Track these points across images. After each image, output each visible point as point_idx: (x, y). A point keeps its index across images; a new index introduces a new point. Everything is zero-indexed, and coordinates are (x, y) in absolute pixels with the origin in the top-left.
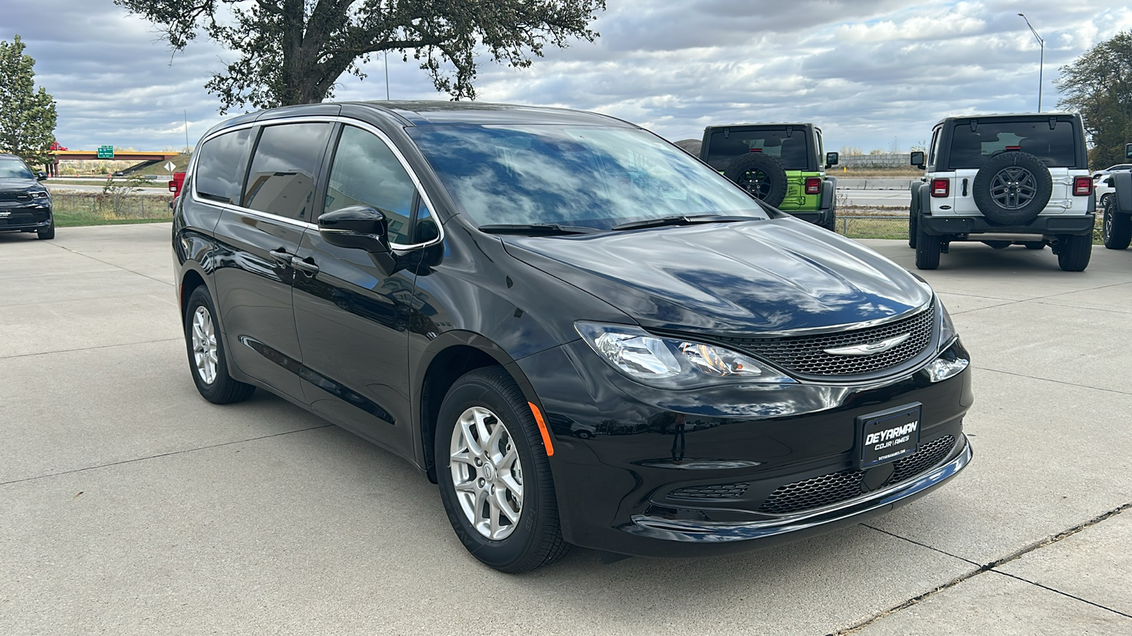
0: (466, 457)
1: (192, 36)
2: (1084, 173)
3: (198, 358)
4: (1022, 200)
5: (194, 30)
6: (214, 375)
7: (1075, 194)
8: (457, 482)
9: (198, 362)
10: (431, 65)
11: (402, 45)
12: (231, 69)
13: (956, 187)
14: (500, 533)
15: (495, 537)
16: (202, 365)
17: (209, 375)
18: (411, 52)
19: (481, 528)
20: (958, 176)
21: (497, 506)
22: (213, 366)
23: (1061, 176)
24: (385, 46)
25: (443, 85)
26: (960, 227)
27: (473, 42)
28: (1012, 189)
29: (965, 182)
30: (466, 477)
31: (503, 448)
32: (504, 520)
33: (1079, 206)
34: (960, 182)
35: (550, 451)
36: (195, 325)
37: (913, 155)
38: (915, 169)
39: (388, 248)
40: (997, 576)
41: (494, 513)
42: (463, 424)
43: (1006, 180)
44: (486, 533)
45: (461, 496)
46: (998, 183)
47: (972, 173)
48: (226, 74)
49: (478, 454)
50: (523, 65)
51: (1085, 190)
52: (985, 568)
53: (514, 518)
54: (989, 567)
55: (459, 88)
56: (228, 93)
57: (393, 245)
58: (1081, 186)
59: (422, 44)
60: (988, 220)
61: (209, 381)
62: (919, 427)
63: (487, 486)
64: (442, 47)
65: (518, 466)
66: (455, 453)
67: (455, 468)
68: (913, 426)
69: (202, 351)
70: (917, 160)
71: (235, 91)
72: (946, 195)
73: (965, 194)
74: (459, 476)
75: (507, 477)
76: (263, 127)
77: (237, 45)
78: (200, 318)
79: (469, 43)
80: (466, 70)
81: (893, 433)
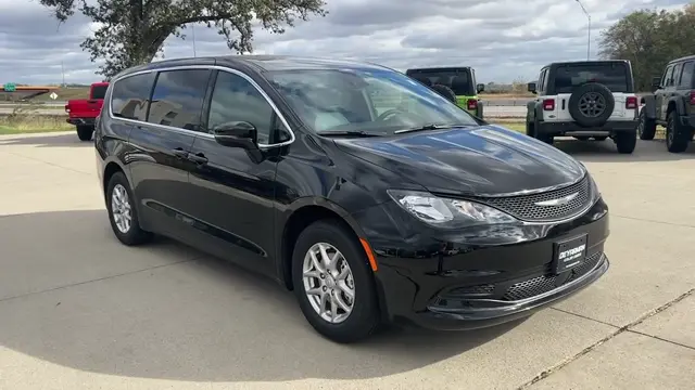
0: (314, 274)
1: (71, 13)
2: (633, 95)
3: (116, 217)
4: (597, 112)
5: (72, 9)
6: (128, 228)
7: (627, 107)
8: (307, 289)
9: (116, 219)
10: (224, 31)
11: (205, 19)
12: (97, 34)
13: (558, 104)
14: (338, 319)
15: (335, 321)
16: (119, 221)
17: (125, 228)
18: (212, 22)
19: (324, 316)
20: (559, 98)
21: (336, 302)
22: (127, 222)
23: (620, 97)
24: (195, 19)
25: (232, 45)
26: (560, 128)
27: (251, 17)
28: (591, 105)
29: (564, 101)
30: (313, 286)
31: (339, 267)
32: (340, 311)
33: (630, 115)
34: (561, 102)
35: (375, 268)
36: (114, 196)
37: (529, 84)
38: (531, 93)
39: (257, 147)
40: (631, 334)
41: (334, 307)
42: (312, 253)
43: (588, 99)
44: (329, 319)
45: (310, 297)
46: (583, 102)
47: (567, 96)
48: (93, 37)
49: (322, 271)
50: (280, 32)
51: (633, 105)
52: (622, 330)
53: (348, 310)
54: (625, 329)
55: (242, 45)
56: (96, 49)
57: (260, 145)
58: (630, 103)
59: (218, 19)
60: (577, 124)
61: (125, 231)
62: (586, 248)
63: (329, 291)
64: (232, 21)
65: (350, 278)
66: (306, 271)
67: (305, 280)
68: (583, 247)
69: (119, 212)
70: (532, 87)
71: (100, 48)
72: (552, 109)
73: (563, 108)
74: (308, 285)
75: (343, 285)
76: (159, 72)
77: (98, 19)
78: (118, 192)
79: (249, 17)
80: (247, 34)
81: (573, 251)
